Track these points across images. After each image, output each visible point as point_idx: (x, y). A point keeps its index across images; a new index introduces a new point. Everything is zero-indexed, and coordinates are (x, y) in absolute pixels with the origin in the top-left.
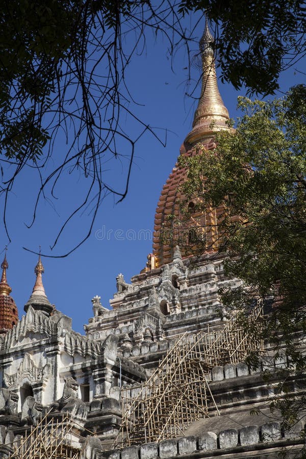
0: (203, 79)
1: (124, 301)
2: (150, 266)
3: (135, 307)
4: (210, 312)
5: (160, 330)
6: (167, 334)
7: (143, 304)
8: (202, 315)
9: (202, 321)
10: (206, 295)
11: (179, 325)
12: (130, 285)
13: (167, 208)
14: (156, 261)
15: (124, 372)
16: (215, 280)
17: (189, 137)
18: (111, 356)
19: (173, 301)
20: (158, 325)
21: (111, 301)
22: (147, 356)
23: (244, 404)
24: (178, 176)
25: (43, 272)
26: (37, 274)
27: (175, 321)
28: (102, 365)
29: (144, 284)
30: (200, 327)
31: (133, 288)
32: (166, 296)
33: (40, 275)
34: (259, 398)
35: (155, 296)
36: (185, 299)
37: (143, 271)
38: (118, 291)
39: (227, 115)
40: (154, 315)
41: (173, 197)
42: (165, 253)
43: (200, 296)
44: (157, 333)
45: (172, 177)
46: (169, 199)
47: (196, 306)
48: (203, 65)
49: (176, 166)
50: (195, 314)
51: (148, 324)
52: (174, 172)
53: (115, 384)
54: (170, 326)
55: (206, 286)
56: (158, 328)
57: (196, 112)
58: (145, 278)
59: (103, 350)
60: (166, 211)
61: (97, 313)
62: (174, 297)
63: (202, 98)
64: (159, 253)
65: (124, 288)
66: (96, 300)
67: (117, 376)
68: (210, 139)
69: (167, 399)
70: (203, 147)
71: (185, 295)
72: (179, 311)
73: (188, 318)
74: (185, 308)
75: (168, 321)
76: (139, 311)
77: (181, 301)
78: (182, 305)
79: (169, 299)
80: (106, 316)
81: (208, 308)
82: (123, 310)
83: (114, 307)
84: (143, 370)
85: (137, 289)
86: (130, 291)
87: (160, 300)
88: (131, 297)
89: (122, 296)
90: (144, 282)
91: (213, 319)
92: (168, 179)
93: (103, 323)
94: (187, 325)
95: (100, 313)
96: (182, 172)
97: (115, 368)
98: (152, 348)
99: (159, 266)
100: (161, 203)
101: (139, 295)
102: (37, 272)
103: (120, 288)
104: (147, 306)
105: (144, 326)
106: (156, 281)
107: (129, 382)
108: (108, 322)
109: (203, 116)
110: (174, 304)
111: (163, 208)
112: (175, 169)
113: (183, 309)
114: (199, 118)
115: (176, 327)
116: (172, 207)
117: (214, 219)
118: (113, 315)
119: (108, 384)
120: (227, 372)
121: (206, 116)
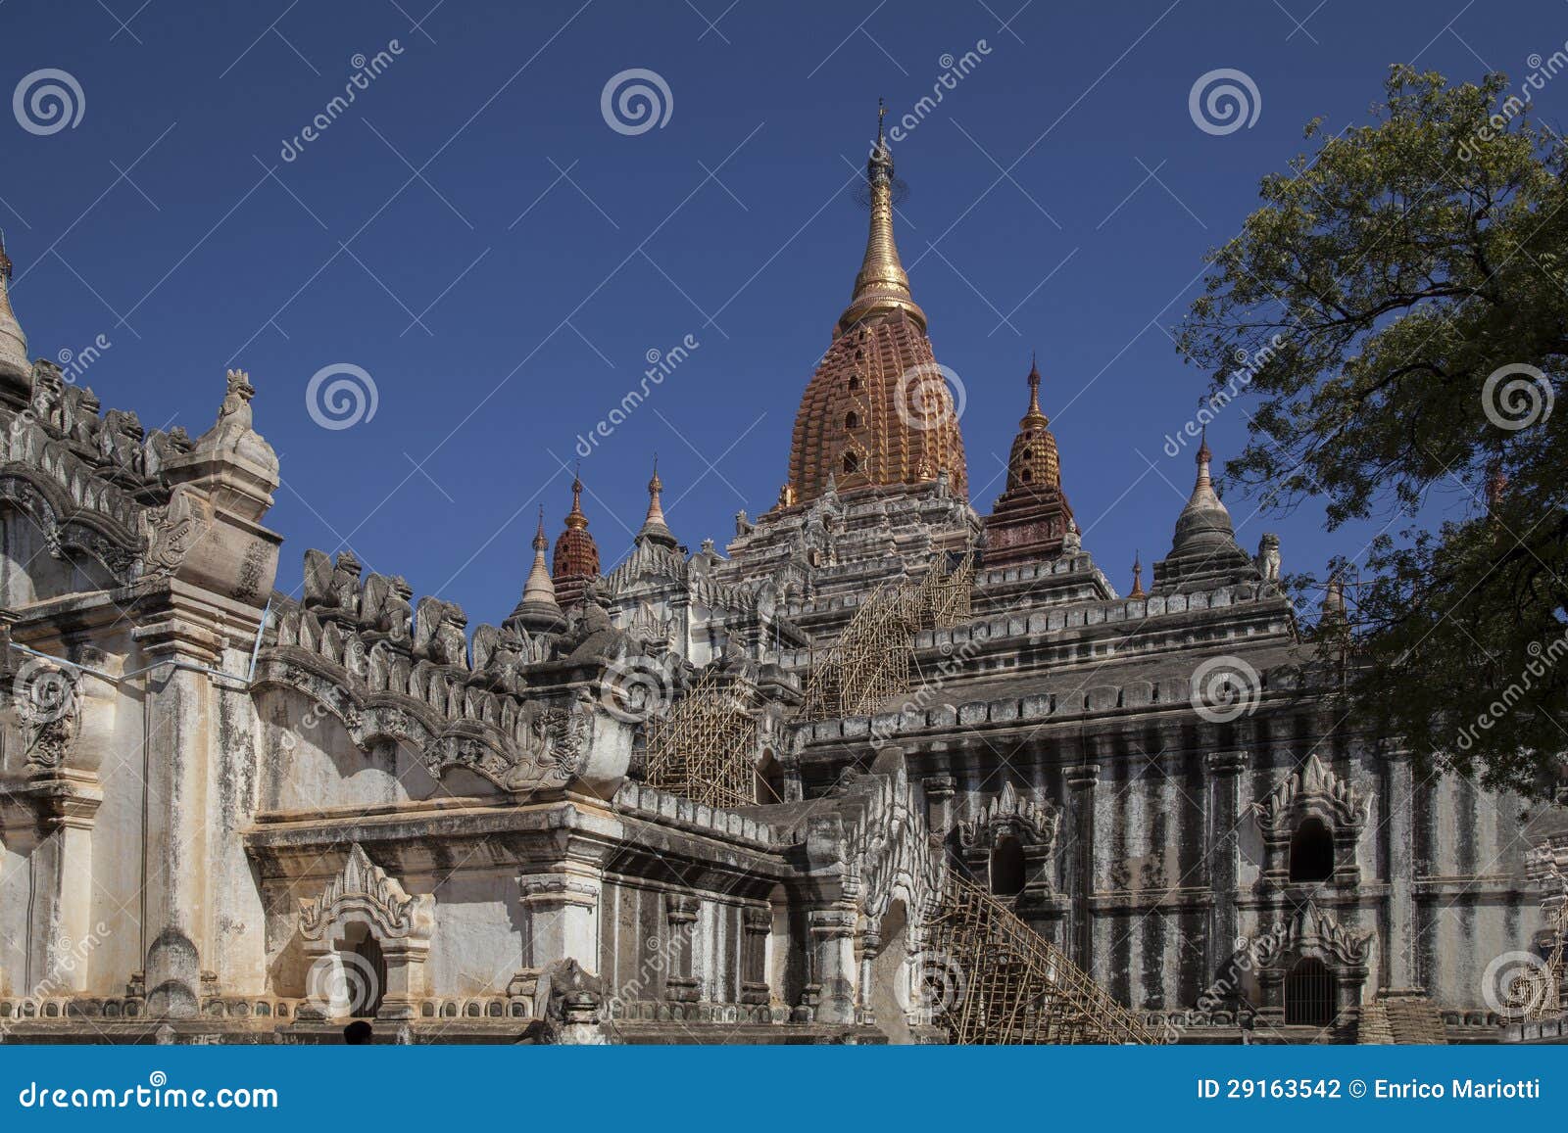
0: (874, 225)
1: (748, 547)
2: (785, 502)
3: (768, 555)
4: (884, 565)
5: (810, 587)
6: (818, 593)
7: (780, 552)
8: (871, 569)
9: (870, 578)
10: (874, 544)
11: (837, 581)
12: (756, 527)
13: (812, 419)
14: (793, 496)
15: (782, 634)
16: (886, 524)
17: (848, 314)
18: (767, 612)
19: (826, 550)
20: (806, 580)
21: (728, 547)
22: (798, 618)
23: (961, 678)
24: (829, 372)
25: (660, 491)
26: (652, 494)
27: (831, 575)
28: (755, 622)
29: (779, 526)
30: (867, 585)
31: (761, 531)
32: (815, 542)
33: (657, 495)
34: (982, 670)
35: (801, 540)
36: (844, 547)
37: (775, 508)
38: (738, 533)
39: (906, 283)
40: (799, 567)
41: (822, 404)
42: (808, 485)
43: (866, 545)
44: (805, 591)
45: (820, 373)
46: (815, 406)
47: (858, 559)
48: (873, 201)
49: (826, 358)
50: (860, 568)
51: (791, 578)
52: (823, 366)
53: (770, 648)
54: (825, 583)
55: (875, 532)
56: (806, 584)
57: (861, 275)
58: (779, 518)
59: (756, 602)
60: (811, 424)
61: (709, 562)
62: (827, 544)
63: (870, 256)
64: (799, 485)
65: (748, 531)
66: (708, 545)
67: (772, 639)
68: (881, 319)
69: (864, 666)
70: (869, 330)
71: (842, 541)
72: (833, 563)
73: (850, 572)
74: (842, 561)
75: (821, 575)
76: (773, 561)
77: (837, 550)
78: (838, 555)
79: (820, 547)
80: (724, 567)
81: (881, 561)
82: (750, 559)
83: (733, 555)
84: (802, 633)
85: (767, 533)
86: (757, 535)
87: (808, 547)
88: (759, 543)
89: (745, 542)
90: (780, 523)
91: (888, 574)
92: (815, 377)
93: (720, 575)
94: (849, 581)
95: (713, 563)
96: (835, 367)
97: (771, 628)
98: (805, 608)
99: (798, 503)
100: (802, 411)
101: (771, 541)
102: (652, 491)
103: (742, 530)
104: (789, 554)
105: (787, 581)
106: (798, 522)
107: (786, 647)
108: (727, 574)
109: (871, 283)
110: (827, 554)
111: (805, 419)
112: (825, 362)
113: (839, 561)
114: (865, 286)
115: (833, 583)
116: (821, 417)
117: (884, 438)
118: (734, 566)
119: (762, 647)
120: (938, 637)
121: (876, 282)
